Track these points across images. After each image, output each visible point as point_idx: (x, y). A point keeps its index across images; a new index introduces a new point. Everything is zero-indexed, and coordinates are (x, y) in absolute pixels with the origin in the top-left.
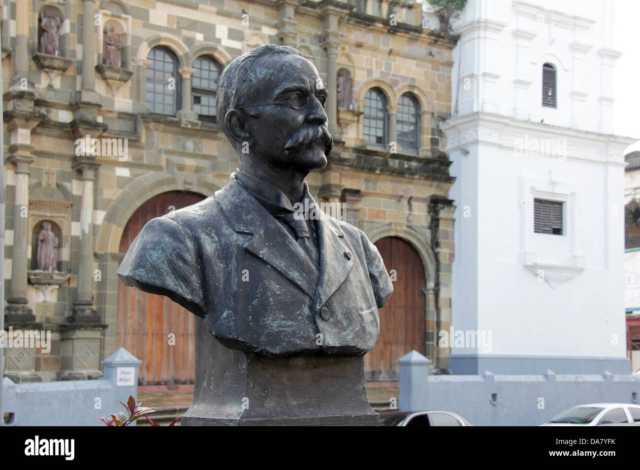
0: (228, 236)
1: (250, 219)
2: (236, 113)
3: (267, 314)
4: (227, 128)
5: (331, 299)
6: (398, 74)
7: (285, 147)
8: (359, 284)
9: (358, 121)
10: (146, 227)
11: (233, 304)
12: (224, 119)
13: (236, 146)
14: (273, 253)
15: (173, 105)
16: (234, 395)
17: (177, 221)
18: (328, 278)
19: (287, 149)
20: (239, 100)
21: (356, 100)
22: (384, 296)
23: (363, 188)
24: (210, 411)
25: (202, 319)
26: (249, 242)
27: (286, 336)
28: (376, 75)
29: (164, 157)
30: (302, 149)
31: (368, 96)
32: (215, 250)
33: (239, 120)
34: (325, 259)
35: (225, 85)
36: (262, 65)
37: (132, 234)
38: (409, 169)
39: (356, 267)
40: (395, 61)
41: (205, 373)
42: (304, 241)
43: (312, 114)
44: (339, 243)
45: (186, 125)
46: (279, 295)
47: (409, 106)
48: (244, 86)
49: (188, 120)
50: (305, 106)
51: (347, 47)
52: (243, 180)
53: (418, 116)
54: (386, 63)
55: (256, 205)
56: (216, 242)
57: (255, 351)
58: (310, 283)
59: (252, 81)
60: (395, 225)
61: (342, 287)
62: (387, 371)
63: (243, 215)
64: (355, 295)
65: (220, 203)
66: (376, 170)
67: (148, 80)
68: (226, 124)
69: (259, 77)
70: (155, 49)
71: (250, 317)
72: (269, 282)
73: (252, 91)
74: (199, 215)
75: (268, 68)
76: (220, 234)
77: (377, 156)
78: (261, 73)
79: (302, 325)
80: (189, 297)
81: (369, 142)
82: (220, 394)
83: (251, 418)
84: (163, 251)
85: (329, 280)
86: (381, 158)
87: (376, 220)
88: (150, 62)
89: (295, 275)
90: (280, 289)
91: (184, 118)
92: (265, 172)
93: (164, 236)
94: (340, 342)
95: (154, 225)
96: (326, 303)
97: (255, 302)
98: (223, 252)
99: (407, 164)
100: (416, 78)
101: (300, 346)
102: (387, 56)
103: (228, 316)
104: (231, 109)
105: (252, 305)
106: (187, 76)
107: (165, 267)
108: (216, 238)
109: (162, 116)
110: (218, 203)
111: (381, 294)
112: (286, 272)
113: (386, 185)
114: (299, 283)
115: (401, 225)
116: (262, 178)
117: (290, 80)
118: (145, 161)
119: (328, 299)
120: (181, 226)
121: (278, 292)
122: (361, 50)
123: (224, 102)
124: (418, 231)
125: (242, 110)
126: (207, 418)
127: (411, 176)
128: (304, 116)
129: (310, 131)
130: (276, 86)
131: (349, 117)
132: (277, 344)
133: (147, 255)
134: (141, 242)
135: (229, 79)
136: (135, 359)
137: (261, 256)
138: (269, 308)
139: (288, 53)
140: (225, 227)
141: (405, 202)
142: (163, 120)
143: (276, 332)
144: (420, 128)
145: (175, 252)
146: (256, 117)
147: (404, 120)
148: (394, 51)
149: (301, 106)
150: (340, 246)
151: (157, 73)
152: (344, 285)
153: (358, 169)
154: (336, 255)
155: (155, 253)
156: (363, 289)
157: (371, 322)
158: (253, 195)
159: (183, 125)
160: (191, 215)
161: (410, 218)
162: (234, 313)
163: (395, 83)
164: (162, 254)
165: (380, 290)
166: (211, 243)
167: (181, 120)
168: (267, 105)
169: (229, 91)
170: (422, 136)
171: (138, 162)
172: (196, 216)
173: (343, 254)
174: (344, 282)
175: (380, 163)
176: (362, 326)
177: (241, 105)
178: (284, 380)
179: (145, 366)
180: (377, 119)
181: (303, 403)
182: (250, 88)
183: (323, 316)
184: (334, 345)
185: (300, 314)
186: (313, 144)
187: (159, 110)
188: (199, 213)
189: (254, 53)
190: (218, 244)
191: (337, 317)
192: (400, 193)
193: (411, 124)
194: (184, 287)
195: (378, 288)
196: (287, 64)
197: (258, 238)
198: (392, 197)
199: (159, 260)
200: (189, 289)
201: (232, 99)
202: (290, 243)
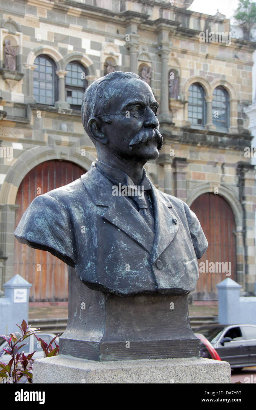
0: (90, 208)
1: (106, 196)
2: (95, 120)
3: (118, 265)
4: (89, 131)
5: (163, 254)
6: (213, 72)
7: (129, 145)
8: (183, 242)
9: (184, 108)
10: (34, 202)
11: (94, 257)
12: (87, 124)
13: (95, 143)
14: (122, 221)
15: (52, 98)
16: (95, 324)
17: (55, 198)
18: (161, 238)
19: (131, 146)
20: (97, 111)
21: (183, 92)
22: (201, 250)
23: (188, 158)
24: (80, 335)
25: (73, 268)
26: (105, 212)
27: (132, 281)
28: (197, 74)
29: (46, 135)
30: (141, 146)
31: (191, 89)
32: (82, 218)
33: (97, 125)
34: (159, 224)
35: (88, 100)
36: (113, 87)
37: (24, 191)
38: (221, 142)
39: (181, 229)
40: (210, 63)
41: (75, 306)
42: (144, 211)
43: (148, 121)
44: (168, 212)
45: (62, 112)
46: (127, 251)
47: (221, 96)
48: (100, 101)
49: (63, 108)
50: (143, 115)
51: (175, 54)
52: (100, 168)
53: (228, 103)
54: (204, 64)
55: (109, 185)
56: (82, 213)
57: (110, 292)
58: (148, 242)
59: (106, 97)
60: (212, 184)
61: (171, 245)
62: (209, 293)
63: (101, 192)
64: (180, 250)
65: (84, 183)
66: (198, 143)
67: (35, 79)
68: (89, 128)
69: (110, 95)
70: (40, 57)
71: (107, 267)
72: (119, 241)
73: (106, 105)
74: (71, 193)
75: (117, 89)
76: (85, 207)
77: (199, 133)
78: (112, 92)
79: (143, 273)
80: (64, 252)
81: (193, 123)
82: (86, 322)
83: (108, 341)
84: (46, 219)
85: (161, 240)
86: (201, 135)
87: (198, 180)
88: (36, 67)
89: (137, 236)
90: (128, 247)
91: (60, 107)
92: (116, 161)
93: (46, 209)
94: (170, 285)
95: (39, 200)
96: (160, 257)
97: (110, 256)
98: (87, 220)
99: (220, 139)
100: (226, 75)
101: (142, 288)
102: (205, 59)
103: (91, 266)
104: (92, 117)
105: (108, 258)
106: (62, 76)
107: (47, 231)
108: (82, 210)
109: (45, 106)
110: (84, 184)
111: (199, 249)
112: (132, 234)
113: (205, 155)
114: (141, 242)
115: (216, 184)
116: (114, 166)
117: (132, 97)
118: (33, 138)
119: (162, 254)
120: (58, 201)
121: (126, 249)
122: (185, 55)
123: (87, 112)
124: (229, 188)
125: (100, 118)
126: (77, 340)
127: (223, 148)
128: (142, 122)
129: (146, 133)
130: (123, 101)
131: (177, 105)
132: (126, 287)
133: (35, 222)
134: (30, 212)
135: (90, 96)
136: (27, 283)
137: (113, 223)
138: (120, 260)
139: (130, 77)
140: (88, 202)
141: (219, 167)
142: (45, 108)
143: (124, 278)
144: (229, 112)
145: (54, 220)
146: (109, 123)
147: (218, 106)
148: (209, 56)
149: (140, 115)
150: (169, 214)
151: (41, 74)
152: (172, 243)
153: (184, 143)
154: (166, 221)
155: (40, 221)
156: (186, 245)
157: (193, 270)
158: (108, 179)
159: (59, 112)
160: (65, 193)
161: (223, 179)
162: (95, 264)
163: (210, 79)
164: (45, 221)
165: (198, 246)
166: (79, 213)
167: (58, 108)
168: (116, 115)
169: (90, 104)
170: (231, 118)
171: (29, 139)
172: (69, 194)
173: (171, 221)
174: (173, 241)
175: (201, 139)
176: (186, 273)
177: (99, 115)
178: (131, 313)
179: (34, 288)
180: (197, 106)
181: (145, 330)
182: (104, 103)
183: (158, 266)
184: (166, 288)
185: (142, 264)
186: (149, 142)
187: (42, 101)
188: (70, 192)
189: (107, 77)
190: (84, 214)
191: (168, 267)
192: (216, 161)
193: (223, 109)
194: (60, 245)
195: (197, 244)
196: (130, 86)
197: (111, 210)
198: (209, 163)
199: (43, 226)
200: (64, 247)
201: (92, 110)
202: (134, 213)
